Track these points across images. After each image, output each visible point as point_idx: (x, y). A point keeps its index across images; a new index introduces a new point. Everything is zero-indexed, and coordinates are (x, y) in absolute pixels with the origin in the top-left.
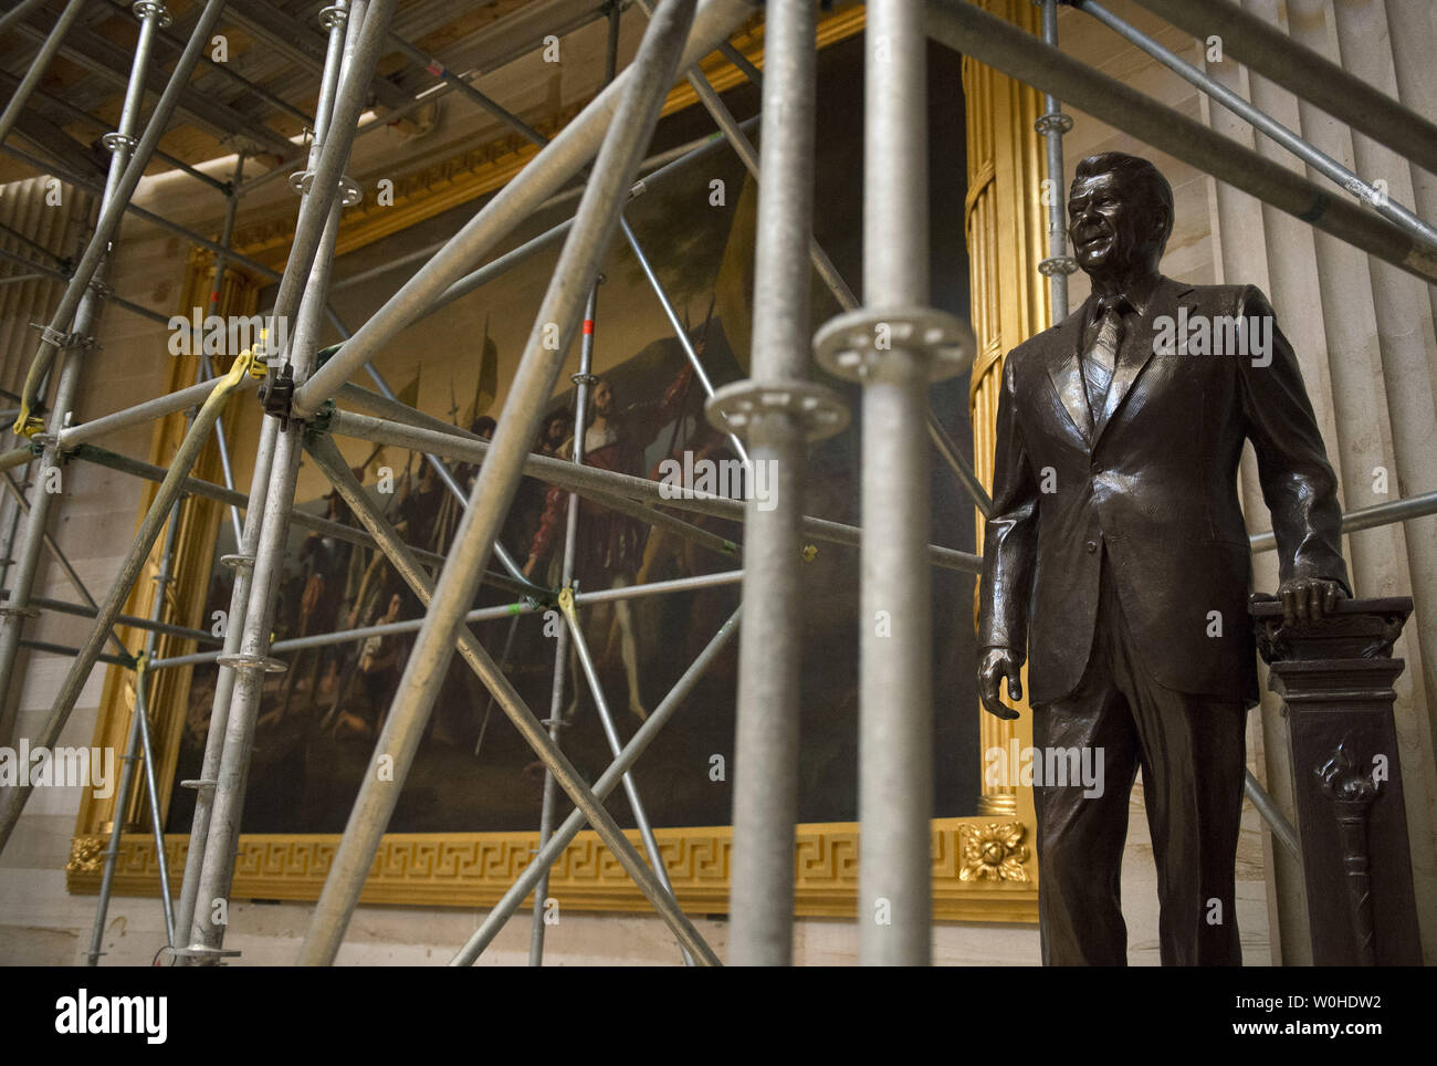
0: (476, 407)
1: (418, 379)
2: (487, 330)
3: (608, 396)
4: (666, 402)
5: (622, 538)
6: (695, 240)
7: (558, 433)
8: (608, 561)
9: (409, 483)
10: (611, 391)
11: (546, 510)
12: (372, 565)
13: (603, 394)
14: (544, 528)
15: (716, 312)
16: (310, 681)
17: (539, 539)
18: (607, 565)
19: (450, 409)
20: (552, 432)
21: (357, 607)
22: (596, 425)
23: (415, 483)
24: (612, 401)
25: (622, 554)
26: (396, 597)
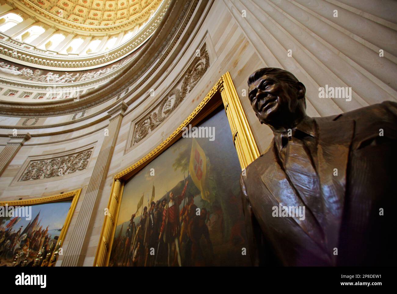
0: (152, 199)
1: (143, 195)
2: (153, 184)
3: (172, 195)
4: (182, 195)
5: (176, 228)
6: (185, 160)
7: (164, 204)
8: (174, 234)
9: (142, 217)
10: (173, 193)
11: (162, 221)
12: (136, 235)
13: (171, 194)
14: (162, 226)
15: (189, 174)
16: (125, 263)
17: (162, 229)
18: (174, 235)
19: (148, 200)
20: (163, 204)
21: (133, 245)
22: (170, 201)
23: (143, 216)
24: (173, 196)
25: (177, 232)
26: (139, 243)
